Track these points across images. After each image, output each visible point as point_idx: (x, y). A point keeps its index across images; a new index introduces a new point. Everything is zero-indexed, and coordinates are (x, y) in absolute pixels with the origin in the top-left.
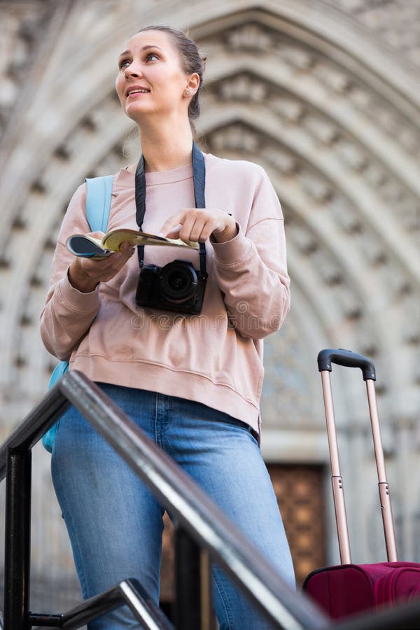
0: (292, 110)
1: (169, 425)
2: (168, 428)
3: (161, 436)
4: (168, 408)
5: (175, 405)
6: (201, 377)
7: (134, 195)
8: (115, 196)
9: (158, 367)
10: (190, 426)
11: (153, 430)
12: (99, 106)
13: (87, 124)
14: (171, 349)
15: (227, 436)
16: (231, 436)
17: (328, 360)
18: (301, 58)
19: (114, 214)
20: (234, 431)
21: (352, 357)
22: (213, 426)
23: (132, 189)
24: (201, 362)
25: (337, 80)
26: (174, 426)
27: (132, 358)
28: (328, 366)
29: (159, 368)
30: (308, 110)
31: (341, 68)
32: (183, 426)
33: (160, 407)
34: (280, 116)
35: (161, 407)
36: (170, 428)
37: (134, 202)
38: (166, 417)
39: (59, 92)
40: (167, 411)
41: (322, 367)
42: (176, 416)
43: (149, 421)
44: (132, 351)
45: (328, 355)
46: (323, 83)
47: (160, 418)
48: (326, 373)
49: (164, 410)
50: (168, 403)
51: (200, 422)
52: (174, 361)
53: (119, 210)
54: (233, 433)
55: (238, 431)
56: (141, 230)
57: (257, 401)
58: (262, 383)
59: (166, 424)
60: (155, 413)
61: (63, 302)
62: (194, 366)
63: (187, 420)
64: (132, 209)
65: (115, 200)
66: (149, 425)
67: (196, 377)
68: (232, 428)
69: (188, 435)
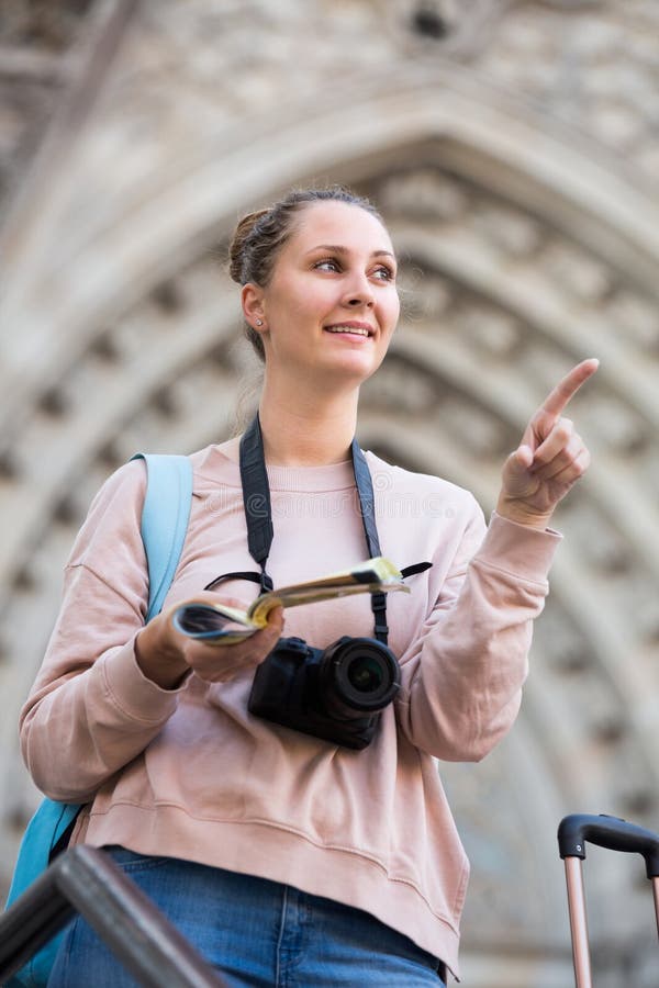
0: (496, 332)
1: (302, 953)
2: (301, 960)
3: (287, 974)
4: (304, 918)
5: (317, 915)
6: (371, 862)
7: (242, 503)
8: (199, 497)
9: (292, 835)
10: (342, 960)
11: (271, 960)
12: (127, 315)
13: (103, 349)
14: (317, 804)
15: (409, 984)
16: (416, 984)
17: (579, 837)
18: (517, 232)
19: (197, 533)
20: (420, 975)
21: (627, 831)
22: (383, 961)
23: (235, 489)
24: (370, 833)
25: (587, 278)
26: (311, 958)
27: (241, 816)
28: (579, 848)
29: (295, 838)
30: (530, 336)
31: (591, 253)
32: (328, 958)
33: (291, 917)
34: (478, 347)
35: (293, 915)
36: (305, 960)
37: (242, 516)
38: (298, 939)
39: (49, 289)
40: (301, 925)
41: (566, 852)
42: (317, 936)
43: (266, 942)
44: (242, 800)
45: (578, 827)
46: (560, 283)
47: (288, 938)
48: (575, 861)
49: (296, 923)
50: (304, 909)
51: (359, 952)
52: (321, 827)
53: (210, 525)
54: (419, 979)
55: (425, 977)
56: (264, 571)
57: (456, 918)
58: (466, 883)
59: (297, 951)
60: (279, 927)
61: (109, 700)
62: (359, 841)
63: (337, 948)
64: (237, 528)
65: (199, 506)
66: (265, 950)
67: (364, 863)
68: (417, 968)
69: (338, 978)
